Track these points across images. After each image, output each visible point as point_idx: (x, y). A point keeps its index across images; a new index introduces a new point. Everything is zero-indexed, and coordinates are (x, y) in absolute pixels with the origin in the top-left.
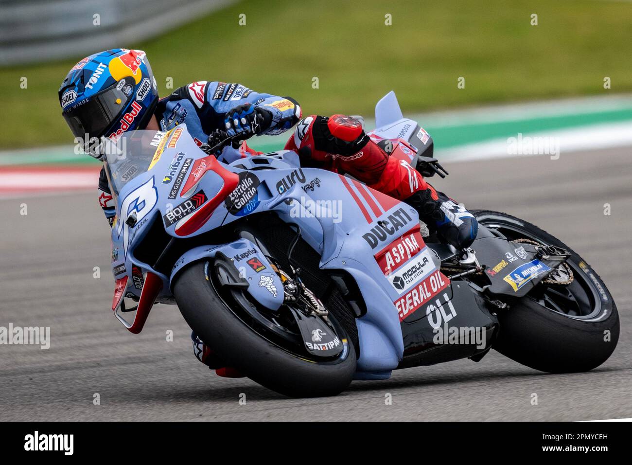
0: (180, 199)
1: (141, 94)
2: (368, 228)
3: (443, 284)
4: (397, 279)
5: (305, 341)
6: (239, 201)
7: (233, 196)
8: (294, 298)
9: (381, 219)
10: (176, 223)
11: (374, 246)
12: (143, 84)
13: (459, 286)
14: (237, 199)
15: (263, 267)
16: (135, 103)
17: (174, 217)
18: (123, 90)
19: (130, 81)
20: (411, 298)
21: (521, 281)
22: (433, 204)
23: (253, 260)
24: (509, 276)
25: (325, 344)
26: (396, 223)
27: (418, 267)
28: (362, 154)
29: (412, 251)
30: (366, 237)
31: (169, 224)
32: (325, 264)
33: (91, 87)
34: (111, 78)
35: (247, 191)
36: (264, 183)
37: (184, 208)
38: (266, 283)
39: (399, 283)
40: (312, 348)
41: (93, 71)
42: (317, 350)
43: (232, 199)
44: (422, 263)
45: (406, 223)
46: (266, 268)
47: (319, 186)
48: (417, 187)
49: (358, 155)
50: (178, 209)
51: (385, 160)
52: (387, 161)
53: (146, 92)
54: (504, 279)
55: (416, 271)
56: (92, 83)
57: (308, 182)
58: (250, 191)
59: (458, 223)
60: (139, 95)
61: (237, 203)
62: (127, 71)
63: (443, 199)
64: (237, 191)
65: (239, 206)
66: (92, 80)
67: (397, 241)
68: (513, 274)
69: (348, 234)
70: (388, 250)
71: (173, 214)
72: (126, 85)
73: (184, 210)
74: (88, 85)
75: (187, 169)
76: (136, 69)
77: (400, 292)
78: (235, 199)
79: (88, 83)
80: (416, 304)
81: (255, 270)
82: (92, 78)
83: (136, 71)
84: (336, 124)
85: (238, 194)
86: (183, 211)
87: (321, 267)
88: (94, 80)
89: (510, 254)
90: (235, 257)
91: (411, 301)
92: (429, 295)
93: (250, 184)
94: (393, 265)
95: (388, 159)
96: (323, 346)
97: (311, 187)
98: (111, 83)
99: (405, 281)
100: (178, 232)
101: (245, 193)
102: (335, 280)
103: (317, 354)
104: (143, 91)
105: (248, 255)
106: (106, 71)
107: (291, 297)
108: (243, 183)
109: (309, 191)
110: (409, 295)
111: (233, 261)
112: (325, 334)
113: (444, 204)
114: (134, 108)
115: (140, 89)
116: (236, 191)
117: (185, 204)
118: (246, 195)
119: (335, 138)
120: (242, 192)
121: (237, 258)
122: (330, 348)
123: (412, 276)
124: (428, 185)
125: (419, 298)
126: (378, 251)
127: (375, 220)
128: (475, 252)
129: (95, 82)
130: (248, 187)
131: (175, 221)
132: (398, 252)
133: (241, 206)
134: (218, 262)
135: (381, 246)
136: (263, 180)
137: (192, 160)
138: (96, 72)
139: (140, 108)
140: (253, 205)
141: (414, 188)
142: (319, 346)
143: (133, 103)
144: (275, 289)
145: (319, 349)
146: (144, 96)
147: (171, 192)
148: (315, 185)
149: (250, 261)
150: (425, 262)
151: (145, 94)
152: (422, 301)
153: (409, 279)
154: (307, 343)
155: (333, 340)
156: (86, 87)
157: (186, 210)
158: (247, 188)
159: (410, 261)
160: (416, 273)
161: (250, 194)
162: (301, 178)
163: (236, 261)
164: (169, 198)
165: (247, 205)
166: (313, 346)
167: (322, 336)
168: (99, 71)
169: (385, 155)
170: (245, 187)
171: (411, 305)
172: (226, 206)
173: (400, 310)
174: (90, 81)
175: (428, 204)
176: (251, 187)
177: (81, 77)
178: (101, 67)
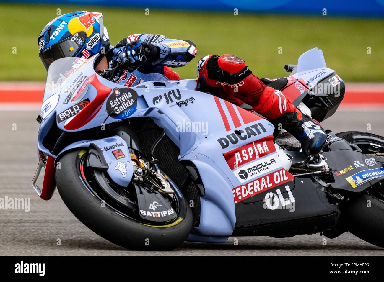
0: (70, 104)
1: (90, 44)
2: (224, 134)
3: (286, 178)
4: (242, 172)
5: (140, 209)
6: (119, 108)
7: (113, 104)
8: (141, 179)
9: (238, 129)
10: (65, 120)
11: (224, 147)
12: (93, 37)
13: (302, 182)
14: (117, 106)
15: (123, 156)
16: (85, 50)
17: (64, 116)
18: (76, 41)
19: (82, 35)
20: (253, 186)
21: (360, 181)
22: (298, 123)
23: (117, 151)
24: (351, 177)
25: (158, 213)
26: (250, 132)
27: (264, 164)
28: (243, 83)
29: (261, 153)
30: (220, 141)
31: (60, 121)
32: (182, 157)
33: (54, 38)
34: (68, 32)
35: (126, 101)
36: (142, 97)
37: (72, 110)
38: (120, 167)
39: (243, 175)
40: (145, 214)
41: (57, 27)
42: (149, 216)
43: (113, 106)
44: (269, 162)
45: (259, 133)
46: (125, 157)
47: (192, 103)
48: (285, 110)
49: (240, 84)
50: (68, 111)
51: (262, 89)
52: (264, 90)
53: (95, 43)
54: (346, 179)
55: (261, 167)
56: (55, 35)
57: (183, 99)
58: (129, 102)
59: (311, 136)
60: (89, 45)
61: (116, 110)
62: (82, 28)
63: (306, 120)
64: (118, 101)
65: (118, 112)
66: (55, 33)
67: (248, 146)
68: (355, 176)
69: (206, 138)
70: (239, 150)
71: (64, 115)
72: (79, 38)
73: (72, 111)
74: (52, 37)
75: (80, 83)
76: (89, 26)
77: (243, 181)
78: (116, 106)
79: (53, 35)
80: (256, 191)
81: (116, 157)
82: (56, 31)
83: (89, 28)
84: (223, 60)
85: (118, 103)
86: (72, 113)
87: (179, 159)
88: (56, 33)
89: (358, 162)
90: (104, 148)
91: (252, 188)
92: (270, 185)
93: (130, 97)
94: (241, 161)
95: (264, 89)
96: (155, 214)
97: (186, 103)
98: (68, 35)
99: (249, 174)
100: (66, 127)
101: (124, 103)
102: (188, 169)
103: (148, 219)
104: (92, 42)
105: (115, 147)
106: (66, 26)
107: (139, 178)
108: (123, 96)
109: (183, 106)
110: (251, 184)
111: (103, 151)
112: (161, 206)
113: (306, 123)
114: (84, 54)
115: (90, 41)
116: (116, 101)
117: (74, 107)
118: (125, 105)
119: (222, 71)
120: (122, 102)
121: (106, 149)
122: (163, 216)
123: (257, 171)
124: (296, 109)
125: (260, 187)
126: (227, 150)
127: (233, 129)
128: (326, 159)
129: (57, 35)
130: (128, 99)
131: (64, 119)
132: (247, 153)
133: (119, 112)
134: (91, 151)
135: (231, 147)
136: (141, 95)
137: (86, 77)
138: (58, 28)
139: (89, 54)
140: (130, 112)
141: (283, 110)
142: (152, 214)
143: (83, 51)
144: (125, 172)
145: (151, 216)
146: (92, 46)
147: (66, 99)
148: (189, 102)
149: (115, 151)
150: (272, 162)
151: (94, 45)
152: (262, 188)
153: (252, 172)
154: (141, 211)
155: (167, 210)
156: (50, 38)
157: (74, 112)
158: (126, 99)
159: (256, 161)
160: (261, 169)
161: (129, 104)
162: (177, 95)
163: (104, 151)
164: (64, 103)
165: (125, 111)
166: (146, 213)
167: (157, 207)
168: (61, 27)
169: (262, 85)
170: (124, 99)
171: (251, 191)
172: (107, 111)
173: (240, 193)
174: (54, 34)
175: (293, 122)
176: (130, 99)
177: (49, 31)
178: (63, 24)
